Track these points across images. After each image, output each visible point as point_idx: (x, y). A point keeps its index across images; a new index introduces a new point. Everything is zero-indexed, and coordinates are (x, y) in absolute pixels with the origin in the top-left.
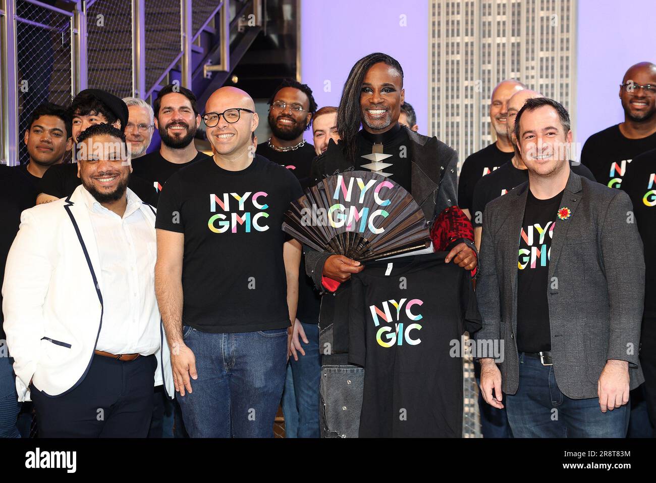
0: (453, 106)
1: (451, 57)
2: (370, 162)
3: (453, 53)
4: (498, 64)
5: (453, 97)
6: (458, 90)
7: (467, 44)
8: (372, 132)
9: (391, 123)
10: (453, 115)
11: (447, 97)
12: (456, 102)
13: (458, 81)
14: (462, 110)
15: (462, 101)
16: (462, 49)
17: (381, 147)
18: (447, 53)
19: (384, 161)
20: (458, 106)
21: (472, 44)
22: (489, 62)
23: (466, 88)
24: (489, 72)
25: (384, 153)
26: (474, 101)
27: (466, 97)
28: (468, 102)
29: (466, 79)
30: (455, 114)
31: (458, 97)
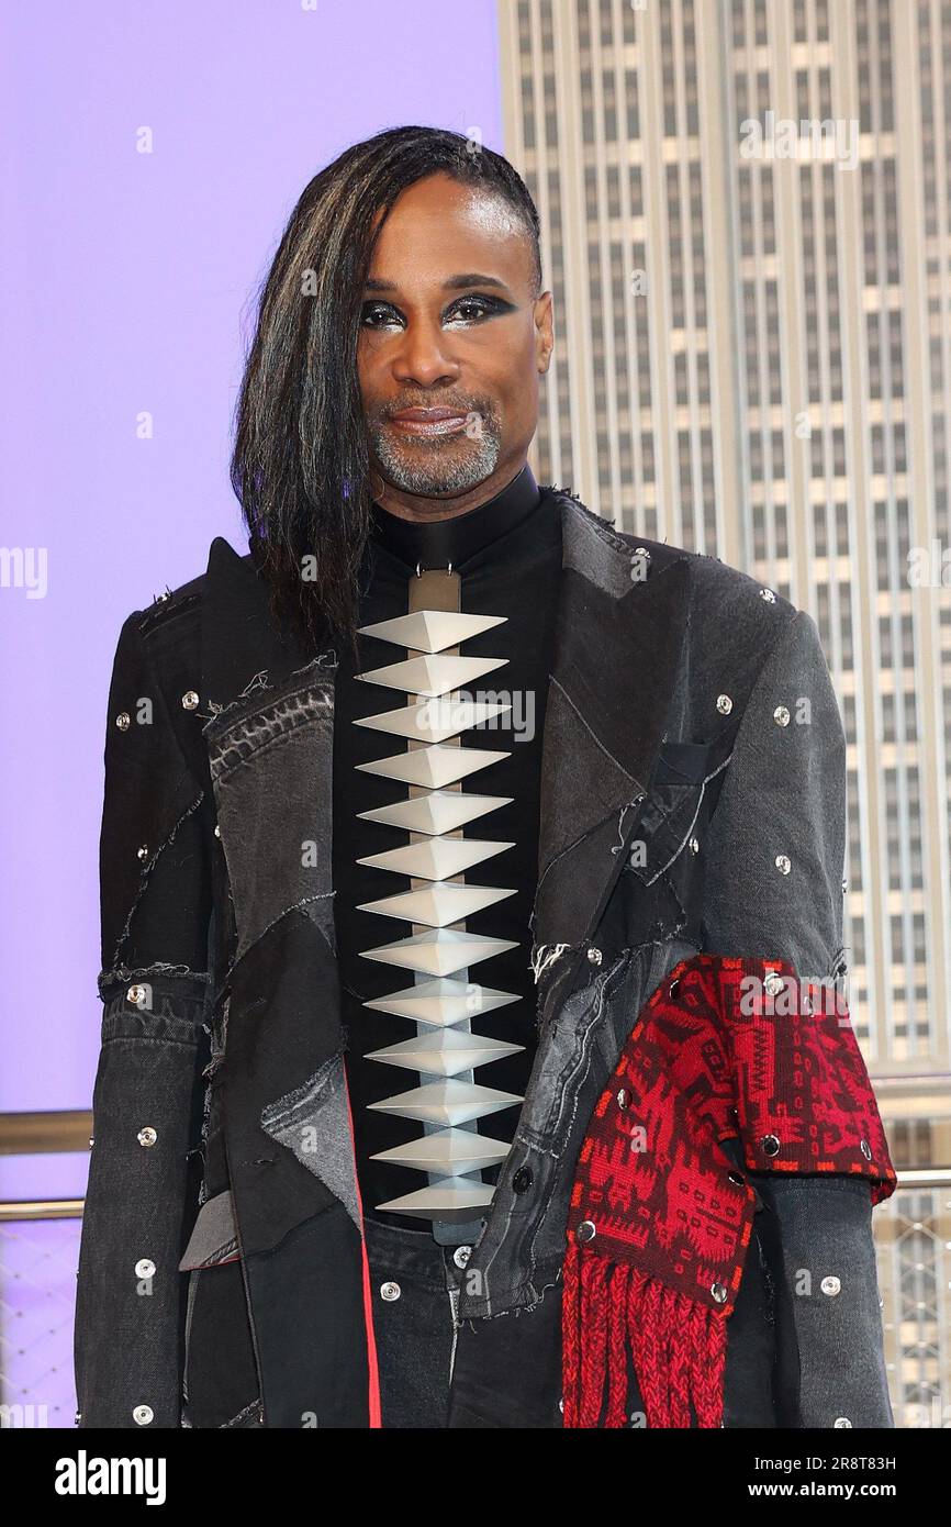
0: (625, 441)
1: (607, 232)
2: (399, 653)
3: (614, 212)
4: (809, 250)
5: (623, 402)
6: (644, 368)
7: (672, 172)
8: (405, 514)
9: (497, 467)
10: (627, 477)
11: (600, 405)
12: (637, 422)
13: (643, 331)
14: (666, 457)
15: (665, 420)
16: (655, 193)
17: (450, 580)
18: (592, 214)
19: (468, 648)
20: (647, 441)
21: (695, 171)
22: (770, 248)
23: (680, 362)
24: (772, 288)
25: (467, 608)
26: (717, 418)
27: (682, 399)
28: (690, 419)
29: (679, 322)
30: (638, 475)
31: (646, 401)
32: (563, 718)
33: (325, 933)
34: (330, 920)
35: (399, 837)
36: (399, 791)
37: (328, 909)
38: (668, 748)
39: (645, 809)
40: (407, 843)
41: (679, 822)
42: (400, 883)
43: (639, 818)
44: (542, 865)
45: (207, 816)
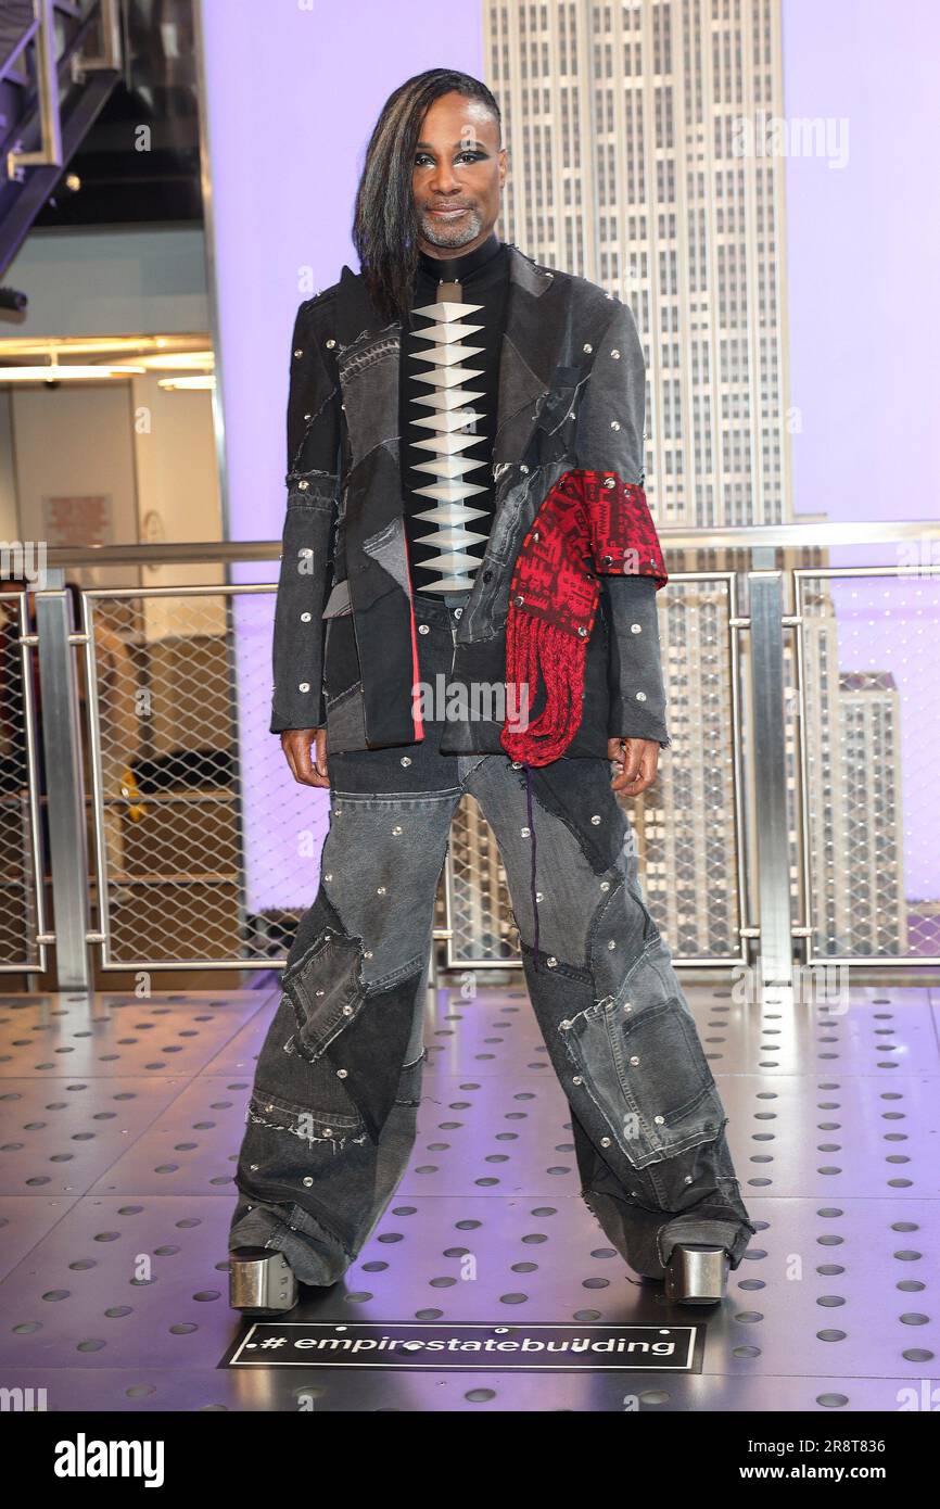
0: (540, 221)
1: (532, 121)
2: (432, 323)
3: (536, 111)
4: (629, 131)
5: (539, 203)
6: (550, 186)
7: (564, 92)
8: (434, 256)
9: (480, 233)
10: (541, 239)
11: (528, 204)
12: (545, 213)
13: (549, 169)
14: (560, 230)
15: (559, 211)
16: (556, 102)
17: (456, 287)
18: (525, 112)
19: (465, 320)
20: (551, 221)
21: (575, 92)
22: (611, 129)
23: (567, 184)
24: (611, 148)
25: (464, 301)
26: (584, 211)
27: (568, 201)
28: (571, 211)
29: (567, 164)
30: (546, 238)
31: (550, 202)
32: (510, 355)
33: (394, 456)
34: (397, 451)
35: (430, 411)
36: (430, 389)
37: (396, 445)
38: (562, 369)
39: (549, 399)
40: (434, 414)
41: (565, 405)
42: (430, 433)
43: (545, 403)
44: (499, 424)
45: (338, 399)
